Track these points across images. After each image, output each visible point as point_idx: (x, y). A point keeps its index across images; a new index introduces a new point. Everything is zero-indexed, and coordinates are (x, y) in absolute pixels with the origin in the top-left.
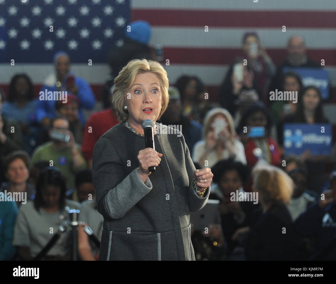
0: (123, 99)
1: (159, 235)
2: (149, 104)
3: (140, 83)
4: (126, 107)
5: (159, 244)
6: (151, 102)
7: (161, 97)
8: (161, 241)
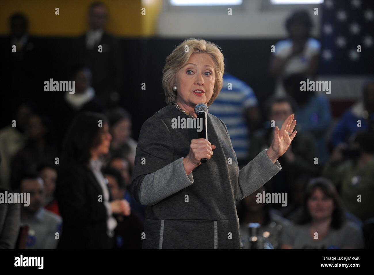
0: (174, 78)
1: (216, 223)
2: (200, 87)
3: (194, 63)
4: (175, 88)
5: (216, 233)
6: (203, 84)
7: (214, 81)
8: (218, 230)
